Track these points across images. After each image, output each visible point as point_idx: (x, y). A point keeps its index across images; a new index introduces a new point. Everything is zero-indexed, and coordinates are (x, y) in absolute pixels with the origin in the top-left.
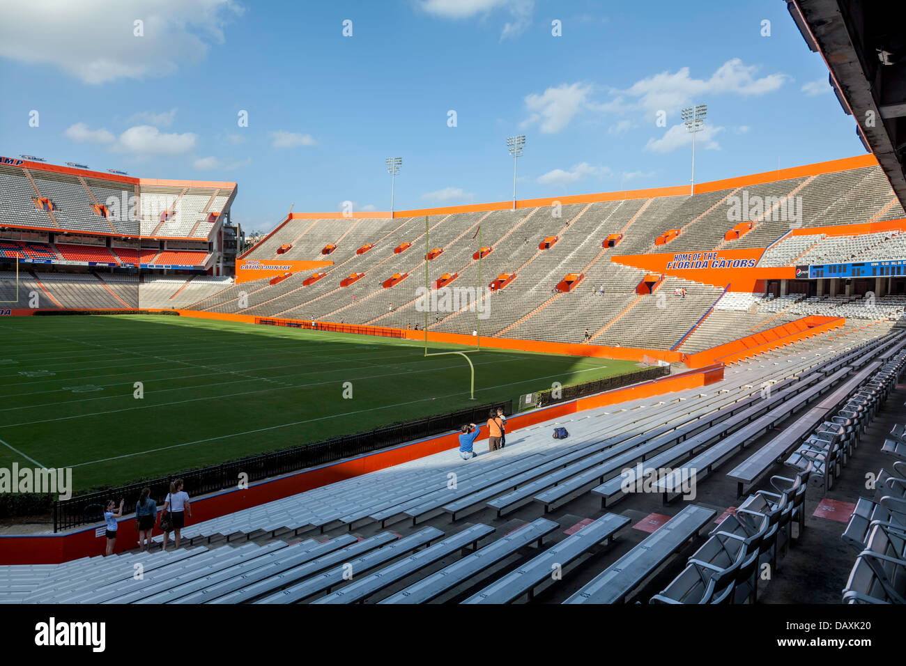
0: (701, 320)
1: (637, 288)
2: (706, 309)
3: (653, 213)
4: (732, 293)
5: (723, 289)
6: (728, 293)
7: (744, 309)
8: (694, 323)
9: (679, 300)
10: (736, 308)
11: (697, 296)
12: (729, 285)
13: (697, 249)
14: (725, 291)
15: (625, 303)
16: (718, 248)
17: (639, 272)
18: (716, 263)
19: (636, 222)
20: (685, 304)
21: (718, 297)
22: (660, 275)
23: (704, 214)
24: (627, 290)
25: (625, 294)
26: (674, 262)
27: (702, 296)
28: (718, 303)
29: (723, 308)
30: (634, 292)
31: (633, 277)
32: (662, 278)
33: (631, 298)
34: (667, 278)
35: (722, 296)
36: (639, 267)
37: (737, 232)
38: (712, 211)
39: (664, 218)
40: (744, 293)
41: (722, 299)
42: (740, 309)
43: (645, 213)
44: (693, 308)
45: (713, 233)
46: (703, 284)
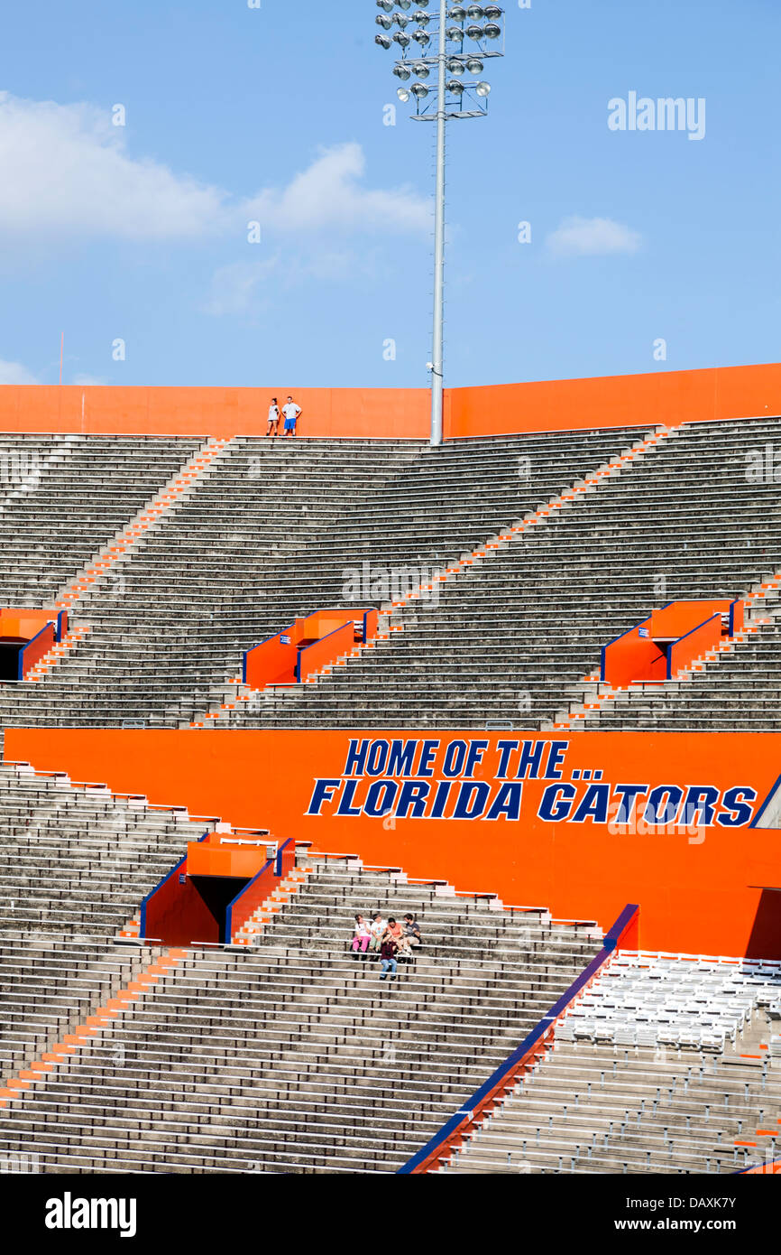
0: (487, 1086)
1: (147, 907)
2: (514, 1034)
3: (232, 516)
4: (642, 956)
5: (598, 933)
6: (621, 956)
7: (706, 1037)
8: (453, 1102)
9: (372, 978)
10: (666, 1033)
11: (468, 966)
12: (630, 912)
13: (463, 718)
14: (610, 944)
15: (80, 986)
16: (568, 721)
17: (157, 821)
18: (560, 797)
19: (143, 555)
20: (407, 1001)
21: (571, 973)
22: (273, 845)
23: (497, 543)
24: (97, 914)
25: (80, 939)
26: (344, 779)
27: (493, 967)
28: (576, 1006)
29: (601, 1029)
30: (132, 930)
31: (127, 848)
32: (282, 863)
33: (109, 964)
34: (309, 863)
35: (591, 970)
36: (160, 797)
37: (665, 648)
38: (538, 532)
39: (294, 545)
40: (703, 960)
41: (597, 984)
42: (686, 1036)
43: (189, 514)
44: (452, 1024)
45: (543, 645)
46: (496, 904)
